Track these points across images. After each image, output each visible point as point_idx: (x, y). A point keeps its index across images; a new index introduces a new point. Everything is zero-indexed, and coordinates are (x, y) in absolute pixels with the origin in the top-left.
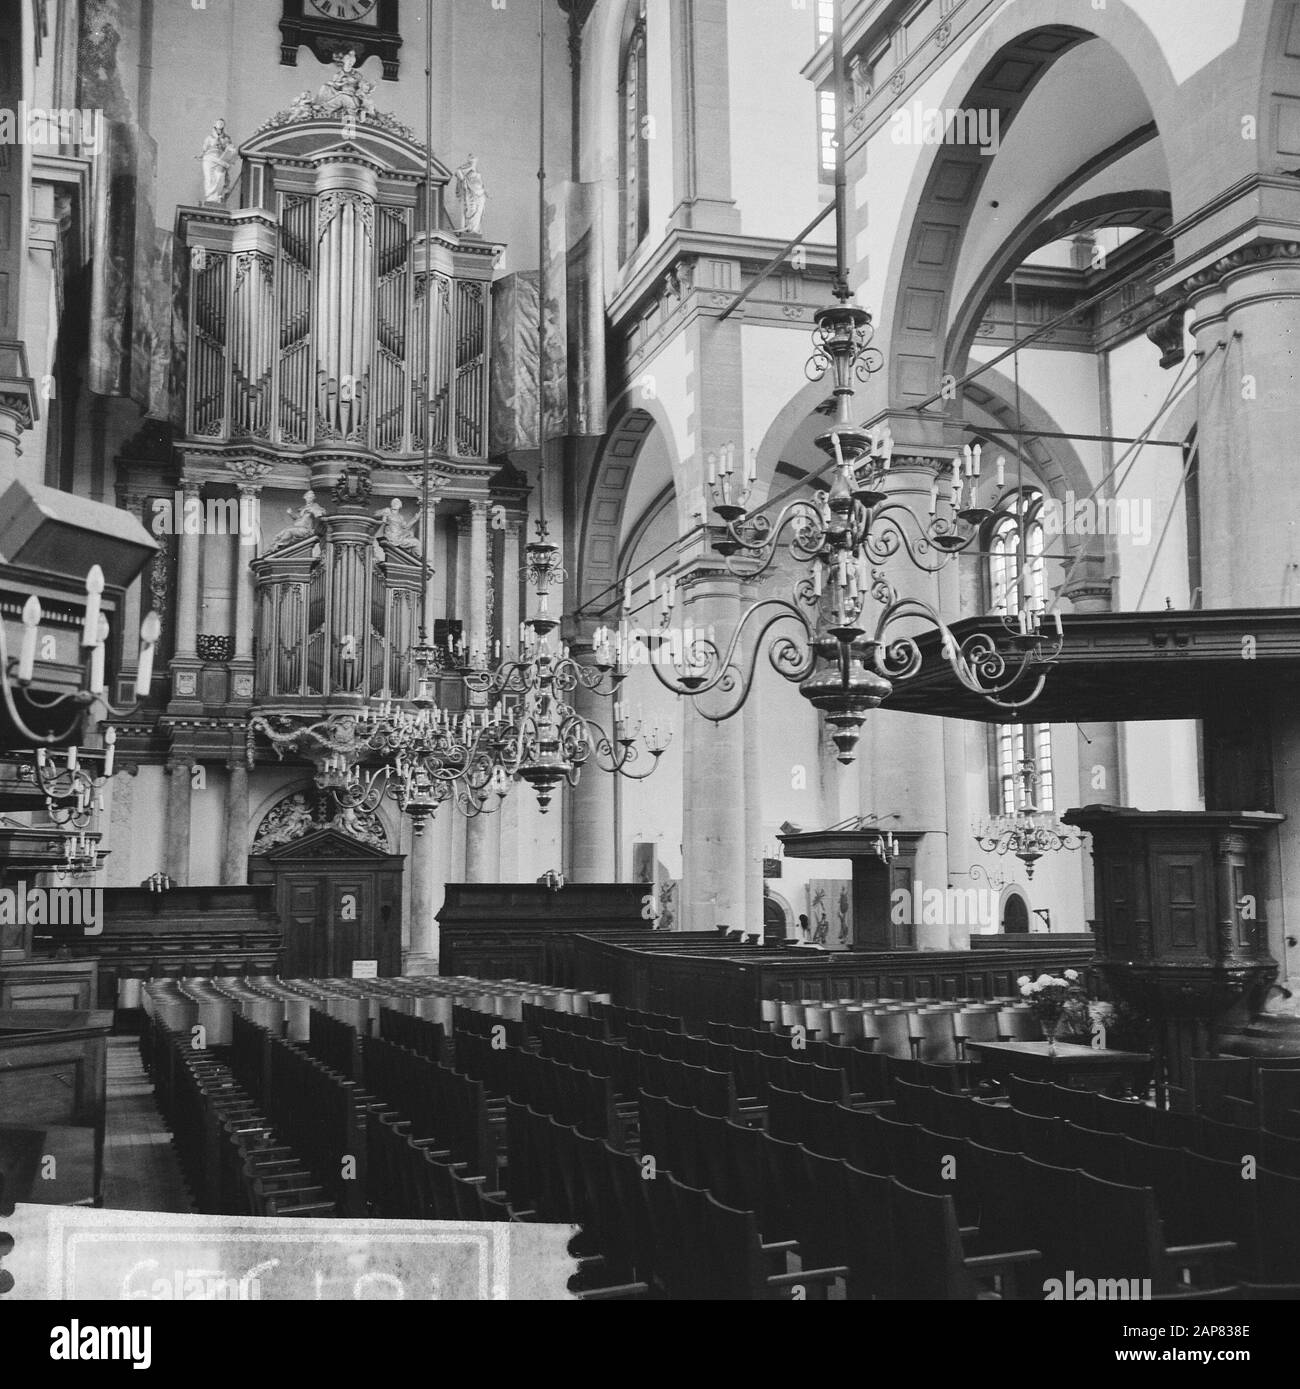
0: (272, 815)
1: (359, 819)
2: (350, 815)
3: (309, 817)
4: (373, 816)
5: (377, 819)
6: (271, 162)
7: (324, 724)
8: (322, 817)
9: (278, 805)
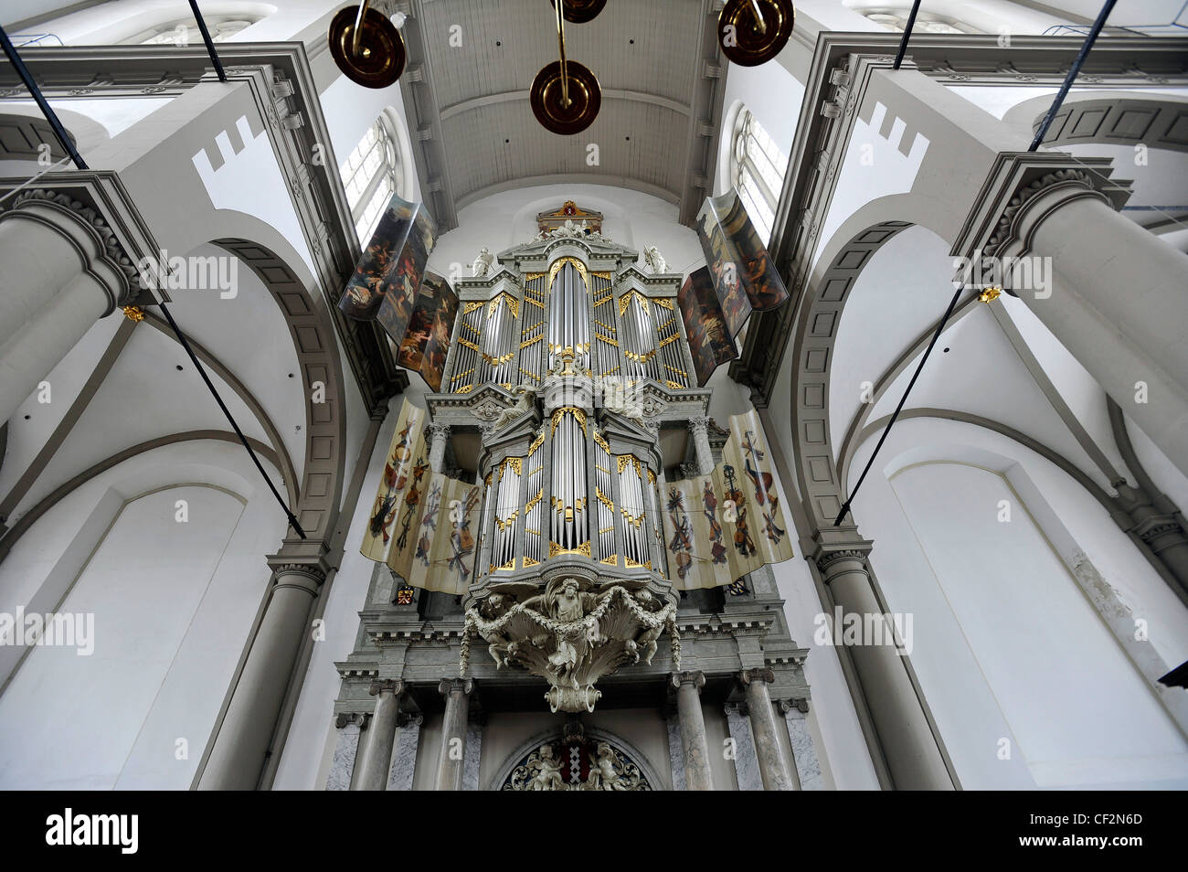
0: (514, 777)
1: (621, 777)
2: (607, 765)
3: (558, 775)
4: (637, 773)
5: (641, 773)
6: (518, 261)
7: (542, 598)
8: (575, 776)
9: (523, 762)
